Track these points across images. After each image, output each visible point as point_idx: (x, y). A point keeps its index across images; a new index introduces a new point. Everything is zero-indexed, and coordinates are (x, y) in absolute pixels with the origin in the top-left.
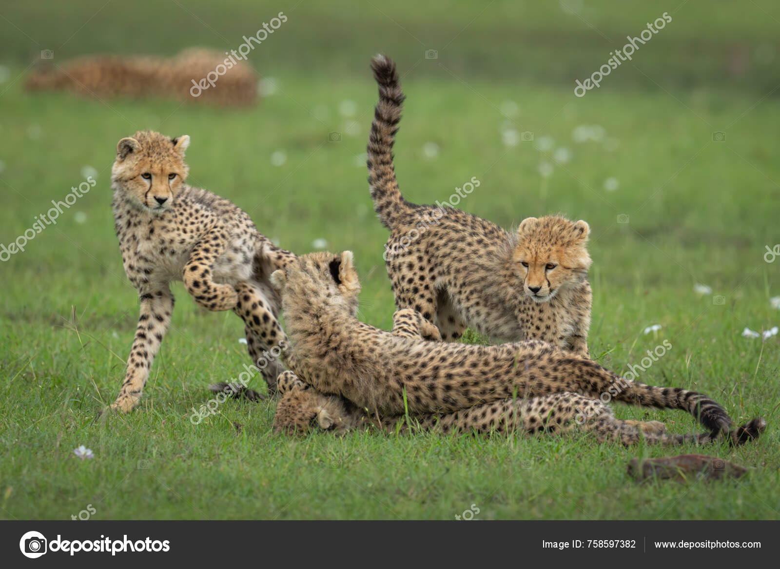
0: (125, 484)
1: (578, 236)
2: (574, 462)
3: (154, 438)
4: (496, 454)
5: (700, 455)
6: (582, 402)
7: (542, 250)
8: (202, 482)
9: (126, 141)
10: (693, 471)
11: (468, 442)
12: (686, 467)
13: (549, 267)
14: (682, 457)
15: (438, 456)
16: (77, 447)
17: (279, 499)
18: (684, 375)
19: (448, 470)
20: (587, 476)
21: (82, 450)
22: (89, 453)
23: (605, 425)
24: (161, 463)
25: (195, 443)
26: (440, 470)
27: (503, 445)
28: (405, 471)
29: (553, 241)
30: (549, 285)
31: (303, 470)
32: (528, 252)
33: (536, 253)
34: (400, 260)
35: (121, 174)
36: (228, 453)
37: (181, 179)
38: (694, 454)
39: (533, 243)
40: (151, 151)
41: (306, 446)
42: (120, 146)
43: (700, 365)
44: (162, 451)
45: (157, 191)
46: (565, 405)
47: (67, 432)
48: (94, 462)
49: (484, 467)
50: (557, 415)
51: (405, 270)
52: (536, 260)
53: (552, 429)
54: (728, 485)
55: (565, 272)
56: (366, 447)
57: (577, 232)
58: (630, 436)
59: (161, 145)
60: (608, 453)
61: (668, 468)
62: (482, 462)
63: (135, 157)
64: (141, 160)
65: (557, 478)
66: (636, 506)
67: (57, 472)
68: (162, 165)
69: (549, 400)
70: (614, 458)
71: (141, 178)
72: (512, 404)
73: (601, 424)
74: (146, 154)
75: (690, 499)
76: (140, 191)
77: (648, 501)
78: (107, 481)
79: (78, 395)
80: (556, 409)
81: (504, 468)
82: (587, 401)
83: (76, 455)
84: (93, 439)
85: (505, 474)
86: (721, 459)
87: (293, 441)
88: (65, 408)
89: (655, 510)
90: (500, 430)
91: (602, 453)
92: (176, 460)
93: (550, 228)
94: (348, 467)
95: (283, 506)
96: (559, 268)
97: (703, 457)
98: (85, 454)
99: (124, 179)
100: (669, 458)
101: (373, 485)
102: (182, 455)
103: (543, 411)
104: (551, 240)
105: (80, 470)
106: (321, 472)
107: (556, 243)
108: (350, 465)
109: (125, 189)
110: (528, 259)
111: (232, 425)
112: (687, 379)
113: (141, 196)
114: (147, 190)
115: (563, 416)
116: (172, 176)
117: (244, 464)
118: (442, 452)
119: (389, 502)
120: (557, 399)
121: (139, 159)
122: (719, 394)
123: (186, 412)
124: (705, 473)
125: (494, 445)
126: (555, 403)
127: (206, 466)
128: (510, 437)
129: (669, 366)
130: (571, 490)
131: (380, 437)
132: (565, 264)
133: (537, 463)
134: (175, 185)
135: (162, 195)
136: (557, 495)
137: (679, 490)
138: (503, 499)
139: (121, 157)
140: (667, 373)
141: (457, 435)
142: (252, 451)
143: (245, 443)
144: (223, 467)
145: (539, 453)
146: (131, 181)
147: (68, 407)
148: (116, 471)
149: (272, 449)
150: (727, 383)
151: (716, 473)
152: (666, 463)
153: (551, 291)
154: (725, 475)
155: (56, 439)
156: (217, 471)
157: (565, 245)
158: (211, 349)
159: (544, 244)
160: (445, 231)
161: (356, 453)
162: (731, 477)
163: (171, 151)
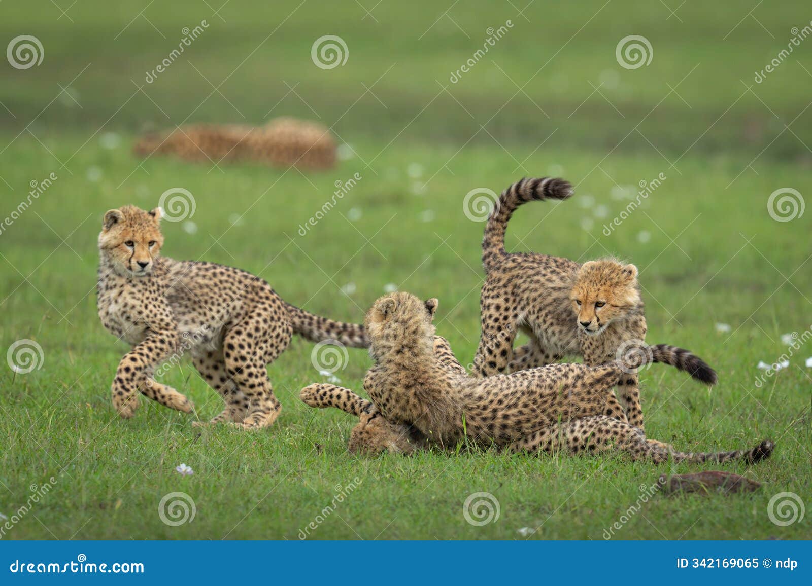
0: (221, 497)
1: (625, 278)
2: (611, 478)
3: (246, 456)
4: (543, 470)
5: (720, 471)
6: (619, 425)
7: (593, 290)
8: (288, 495)
9: (112, 212)
10: (714, 485)
11: (519, 460)
12: (708, 482)
13: (598, 304)
14: (705, 473)
15: (493, 473)
16: (179, 465)
17: (354, 510)
18: (707, 402)
19: (501, 485)
20: (622, 490)
21: (183, 467)
22: (189, 469)
23: (639, 445)
24: (251, 478)
25: (281, 461)
26: (495, 484)
27: (549, 463)
28: (464, 486)
29: (603, 282)
30: (598, 320)
31: (375, 485)
32: (581, 291)
33: (587, 292)
34: (489, 301)
35: (107, 243)
36: (310, 470)
37: (159, 245)
38: (715, 470)
39: (586, 284)
40: (133, 222)
41: (378, 464)
42: (107, 217)
43: (721, 394)
44: (253, 468)
45: (139, 257)
46: (604, 428)
47: (170, 452)
48: (194, 478)
49: (533, 482)
50: (598, 436)
51: (492, 311)
52: (586, 299)
53: (592, 447)
54: (744, 497)
55: (614, 309)
56: (430, 465)
57: (625, 274)
58: (661, 455)
59: (142, 217)
60: (640, 470)
61: (692, 483)
62: (531, 478)
63: (119, 227)
64: (124, 229)
65: (597, 492)
66: (665, 516)
67: (161, 487)
68: (143, 233)
69: (589, 423)
70: (645, 474)
71: (124, 244)
72: (558, 427)
73: (636, 444)
74: (129, 224)
75: (711, 510)
76: (125, 257)
77: (675, 512)
78: (205, 494)
79: (179, 419)
80: (596, 431)
81: (550, 483)
82: (623, 425)
83: (177, 472)
84: (192, 457)
85: (551, 488)
86: (738, 475)
87: (367, 459)
88: (168, 431)
89: (681, 519)
90: (547, 449)
91: (635, 470)
92: (265, 476)
93: (602, 270)
94: (414, 482)
95: (358, 516)
96: (607, 306)
97: (723, 473)
98: (185, 471)
99: (109, 247)
100: (694, 474)
101: (436, 498)
102: (270, 471)
103: (585, 432)
104: (601, 281)
105: (181, 485)
106: (391, 486)
107: (605, 284)
108: (417, 480)
109: (110, 256)
110: (580, 297)
111: (314, 445)
112: (709, 405)
113: (125, 262)
114: (130, 256)
115: (602, 436)
116: (151, 243)
117: (324, 479)
118: (497, 469)
119: (450, 512)
120: (597, 423)
121: (122, 229)
122: (737, 419)
123: (274, 434)
124: (724, 487)
125: (542, 463)
126: (595, 426)
127: (291, 481)
128: (556, 457)
129: (693, 394)
130: (608, 502)
131: (443, 456)
132: (612, 302)
133: (578, 478)
134: (154, 251)
135: (143, 260)
136: (597, 506)
137: (702, 502)
138: (550, 510)
139: (107, 227)
140: (692, 401)
141: (510, 454)
142: (331, 468)
143: (325, 461)
144: (306, 482)
145: (580, 470)
146: (115, 249)
147: (170, 429)
148: (212, 485)
149: (349, 466)
150: (744, 409)
151: (734, 486)
152: (690, 478)
153: (601, 326)
154: (742, 489)
155: (160, 458)
156: (300, 485)
157: (613, 286)
158: (296, 380)
159: (595, 285)
160: (524, 271)
161: (422, 469)
162: (747, 491)
163: (151, 222)
